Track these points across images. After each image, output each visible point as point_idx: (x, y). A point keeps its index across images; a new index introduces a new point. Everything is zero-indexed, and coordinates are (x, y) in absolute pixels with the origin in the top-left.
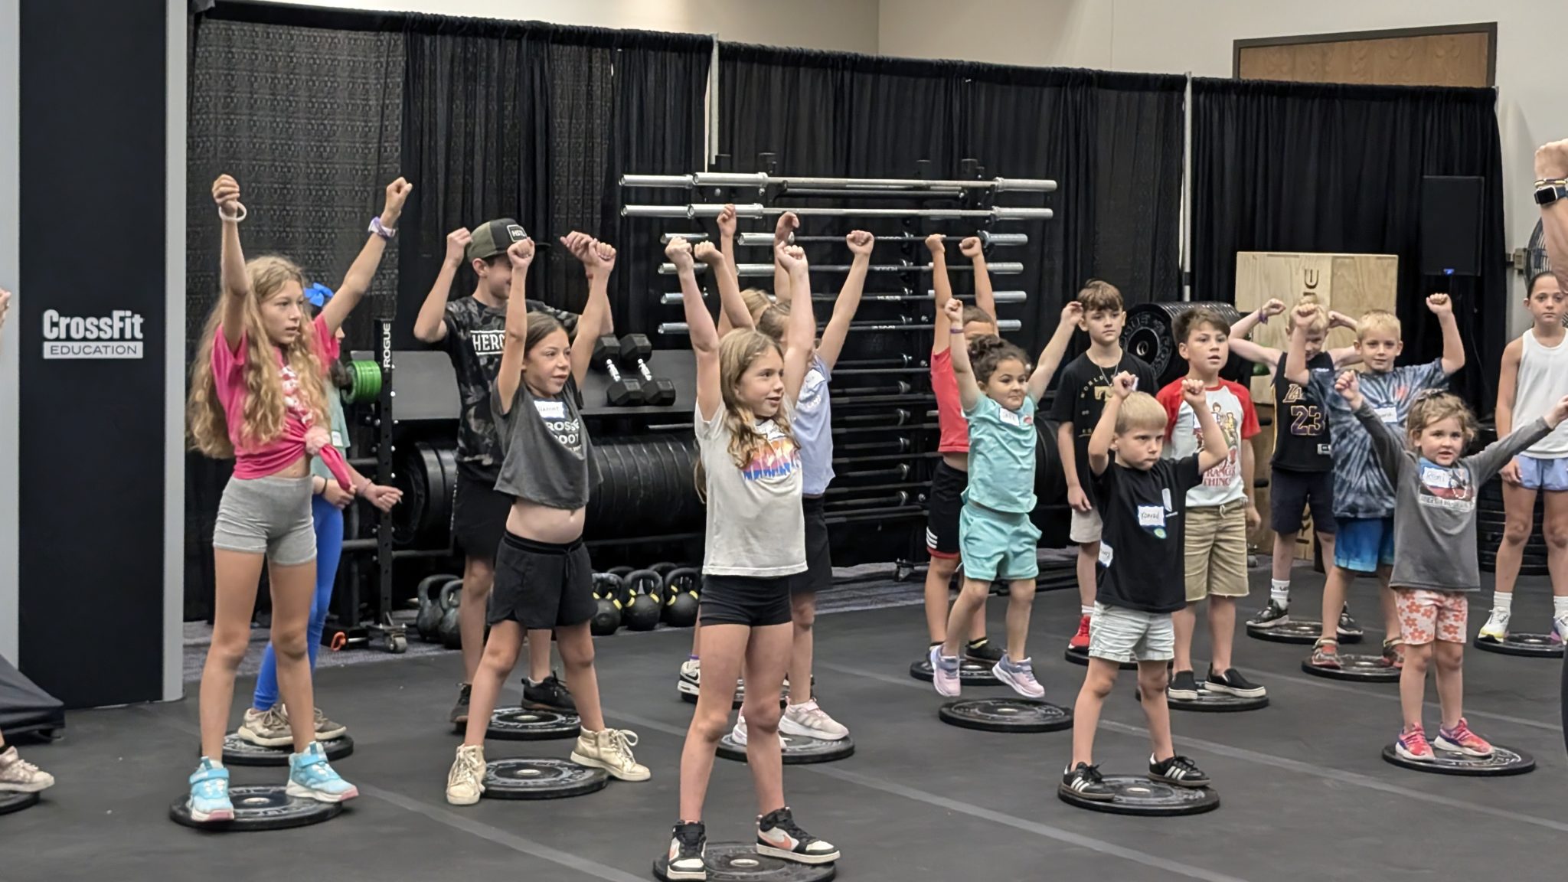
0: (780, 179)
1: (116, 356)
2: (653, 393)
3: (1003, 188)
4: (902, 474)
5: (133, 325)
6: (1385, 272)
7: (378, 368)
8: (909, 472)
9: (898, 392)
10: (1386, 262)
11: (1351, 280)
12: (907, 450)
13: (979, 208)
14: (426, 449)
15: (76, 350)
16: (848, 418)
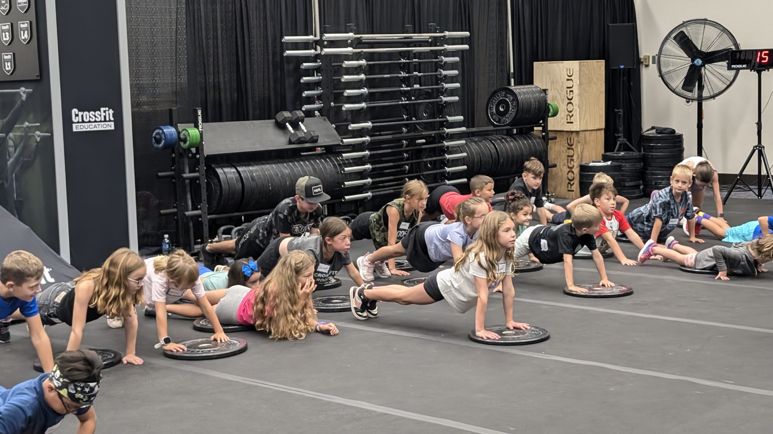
0: (359, 36)
1: (103, 129)
2: (309, 137)
3: (449, 36)
4: (405, 170)
5: (109, 114)
6: (600, 68)
7: (198, 131)
8: (409, 168)
9: (402, 133)
10: (600, 63)
11: (586, 72)
12: (408, 159)
13: (438, 46)
14: (217, 167)
15: (86, 127)
16: (383, 146)
